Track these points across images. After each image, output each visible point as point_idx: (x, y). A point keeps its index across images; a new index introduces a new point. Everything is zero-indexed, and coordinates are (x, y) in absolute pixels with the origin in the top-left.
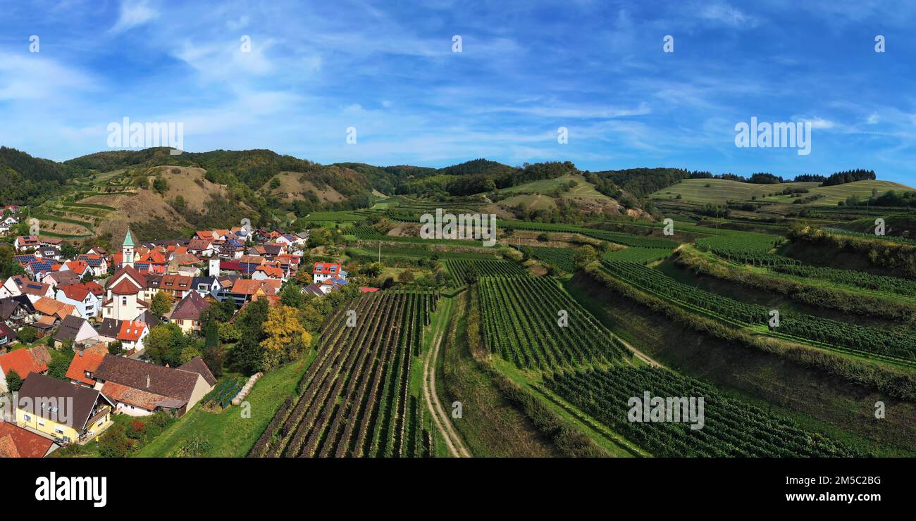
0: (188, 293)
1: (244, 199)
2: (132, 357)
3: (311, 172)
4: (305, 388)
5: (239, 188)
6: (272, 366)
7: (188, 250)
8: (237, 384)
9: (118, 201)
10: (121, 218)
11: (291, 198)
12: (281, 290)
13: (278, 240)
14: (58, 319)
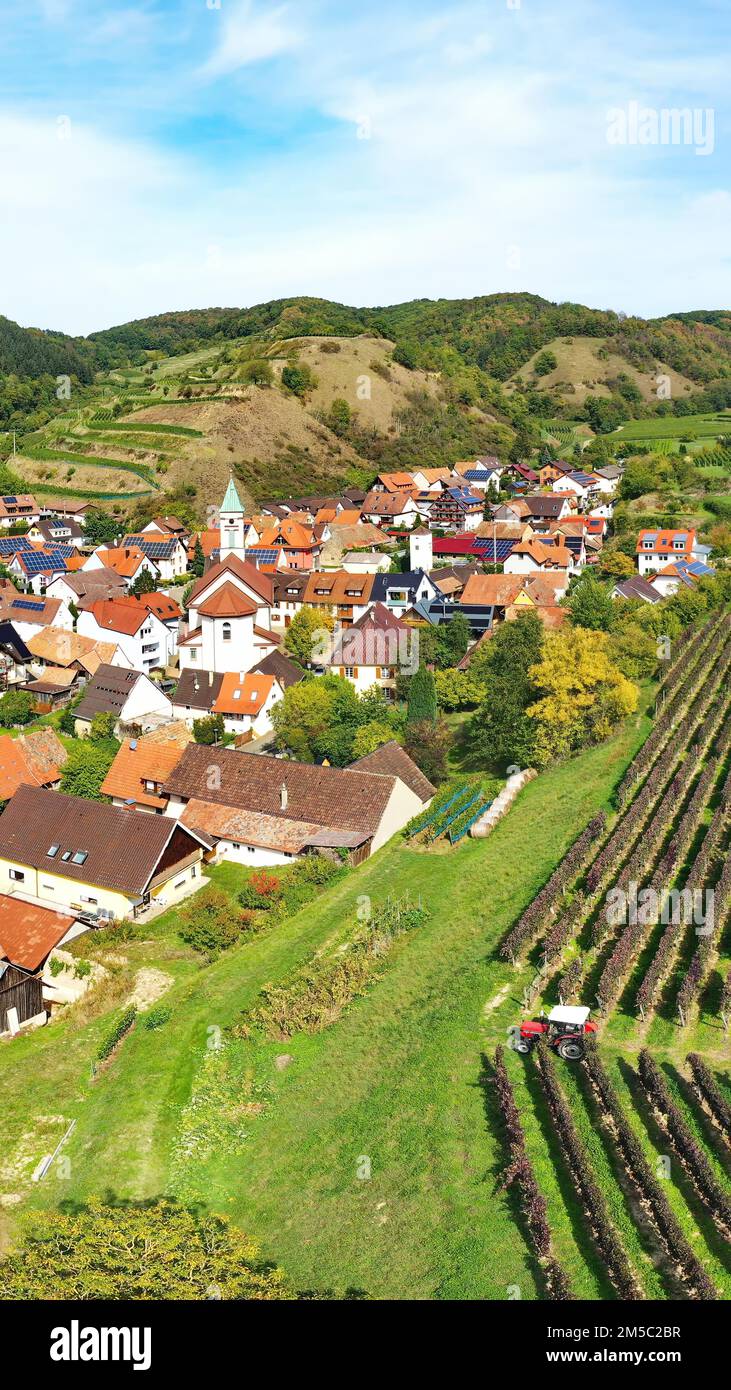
0: (365, 610)
1: (479, 400)
2: (246, 748)
3: (621, 335)
4: (631, 796)
5: (467, 379)
6: (555, 753)
7: (362, 516)
8: (481, 795)
9: (206, 417)
10: (214, 453)
11: (581, 395)
12: (568, 593)
13: (556, 487)
14: (82, 673)
